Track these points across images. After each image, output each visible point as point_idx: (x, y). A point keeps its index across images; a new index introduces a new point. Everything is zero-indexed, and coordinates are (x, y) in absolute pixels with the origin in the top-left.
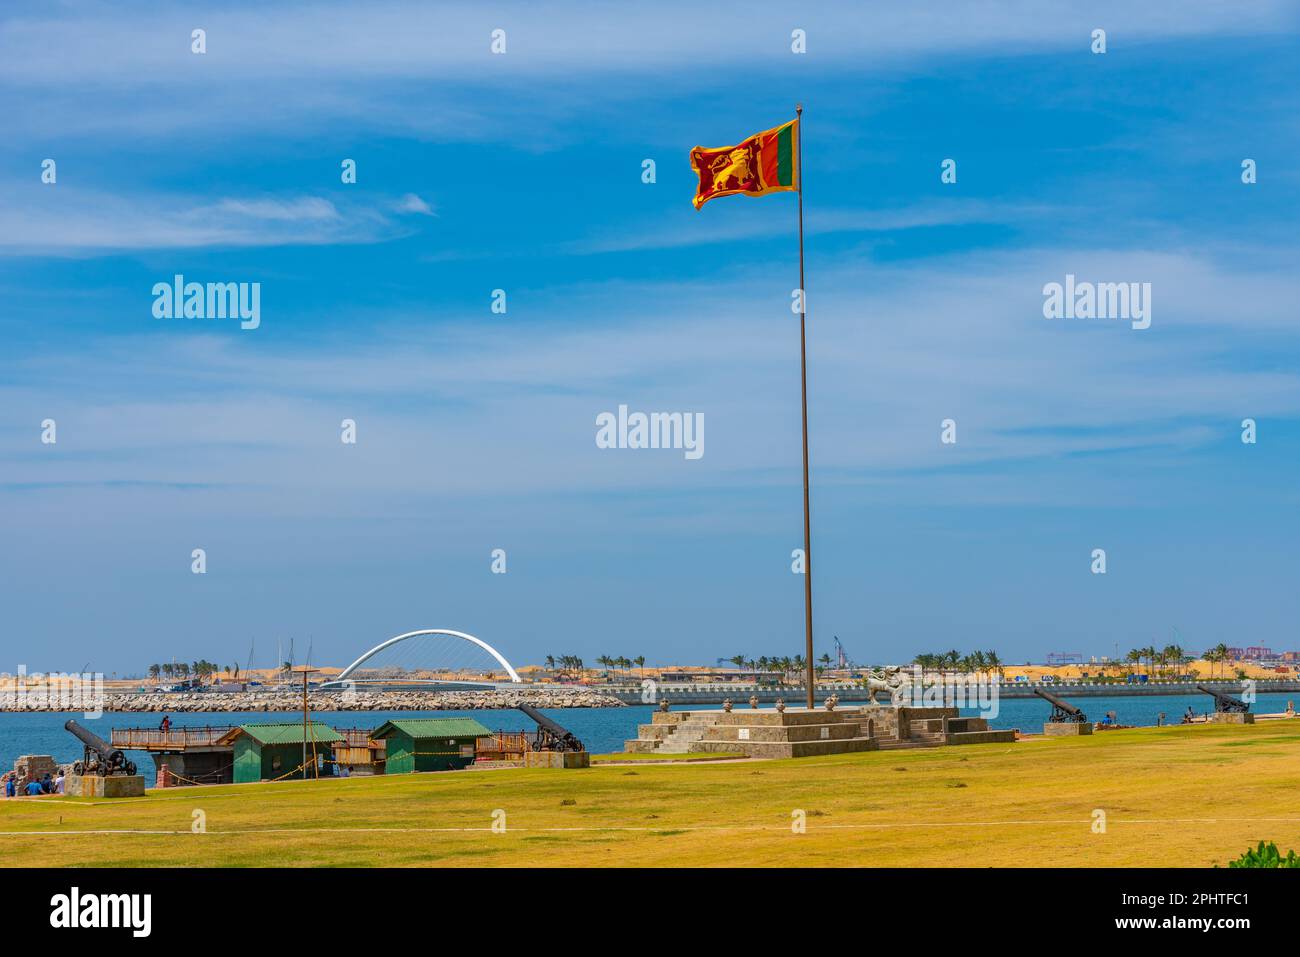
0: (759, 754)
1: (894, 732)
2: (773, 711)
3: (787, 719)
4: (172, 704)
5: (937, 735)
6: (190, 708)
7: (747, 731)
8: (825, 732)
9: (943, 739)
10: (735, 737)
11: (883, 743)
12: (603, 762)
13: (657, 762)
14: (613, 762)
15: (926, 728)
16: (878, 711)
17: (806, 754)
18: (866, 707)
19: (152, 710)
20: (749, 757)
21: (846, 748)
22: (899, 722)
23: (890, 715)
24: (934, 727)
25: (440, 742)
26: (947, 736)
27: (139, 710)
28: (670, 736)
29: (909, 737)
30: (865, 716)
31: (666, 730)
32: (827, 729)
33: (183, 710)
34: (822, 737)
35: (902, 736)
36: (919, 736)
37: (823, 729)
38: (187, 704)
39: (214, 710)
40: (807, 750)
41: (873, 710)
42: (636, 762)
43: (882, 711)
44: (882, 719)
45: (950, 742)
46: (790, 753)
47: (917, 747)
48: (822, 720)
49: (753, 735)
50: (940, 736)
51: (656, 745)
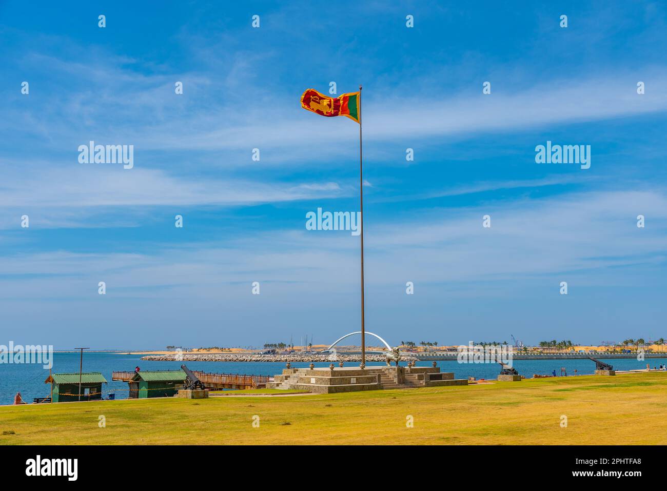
0: (315, 391)
1: (396, 380)
2: (328, 369)
3: (334, 373)
4: (254, 359)
5: (421, 382)
6: (259, 360)
7: (314, 379)
8: (353, 380)
9: (424, 384)
10: (309, 382)
11: (385, 386)
12: (231, 394)
13: (257, 395)
14: (236, 394)
15: (417, 378)
16: (389, 370)
17: (337, 392)
18: (385, 367)
19: (246, 361)
20: (311, 392)
21: (362, 389)
22: (398, 375)
23: (394, 372)
24: (420, 378)
25: (164, 383)
26: (426, 382)
27: (242, 361)
28: (285, 381)
29: (404, 383)
30: (383, 372)
31: (284, 378)
32: (355, 379)
33: (257, 361)
34: (352, 382)
35: (400, 382)
36: (411, 382)
37: (352, 379)
38: (259, 359)
39: (268, 361)
40: (337, 389)
41: (387, 369)
42: (247, 395)
43: (391, 370)
44: (390, 373)
45: (428, 385)
46: (327, 391)
47: (407, 388)
48: (356, 374)
49: (317, 381)
50: (423, 382)
51: (278, 385)
